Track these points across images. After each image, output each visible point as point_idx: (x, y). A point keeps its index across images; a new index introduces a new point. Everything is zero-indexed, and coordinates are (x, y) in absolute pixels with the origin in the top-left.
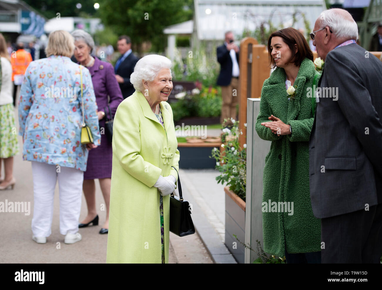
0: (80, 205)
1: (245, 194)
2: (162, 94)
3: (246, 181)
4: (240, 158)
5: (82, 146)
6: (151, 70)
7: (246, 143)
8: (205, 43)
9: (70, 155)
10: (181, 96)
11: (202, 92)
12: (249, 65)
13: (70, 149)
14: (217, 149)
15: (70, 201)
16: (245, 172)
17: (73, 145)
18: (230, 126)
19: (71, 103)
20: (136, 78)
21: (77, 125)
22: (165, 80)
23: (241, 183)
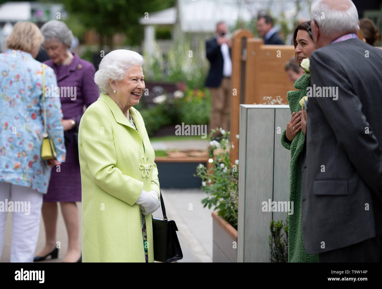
0: (37, 234)
1: (236, 221)
2: (133, 96)
3: (237, 205)
4: (231, 177)
5: (41, 162)
6: (120, 67)
7: (238, 159)
8: (191, 36)
9: (25, 171)
10: (160, 99)
11: (186, 94)
12: (243, 64)
13: (26, 164)
14: (203, 165)
15: (25, 228)
16: (237, 193)
17: (30, 160)
18: (219, 137)
19: (30, 109)
20: (102, 77)
21: (36, 136)
22: (136, 79)
23: (232, 207)
